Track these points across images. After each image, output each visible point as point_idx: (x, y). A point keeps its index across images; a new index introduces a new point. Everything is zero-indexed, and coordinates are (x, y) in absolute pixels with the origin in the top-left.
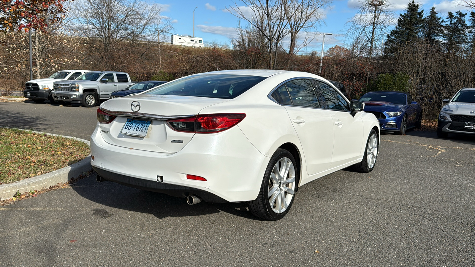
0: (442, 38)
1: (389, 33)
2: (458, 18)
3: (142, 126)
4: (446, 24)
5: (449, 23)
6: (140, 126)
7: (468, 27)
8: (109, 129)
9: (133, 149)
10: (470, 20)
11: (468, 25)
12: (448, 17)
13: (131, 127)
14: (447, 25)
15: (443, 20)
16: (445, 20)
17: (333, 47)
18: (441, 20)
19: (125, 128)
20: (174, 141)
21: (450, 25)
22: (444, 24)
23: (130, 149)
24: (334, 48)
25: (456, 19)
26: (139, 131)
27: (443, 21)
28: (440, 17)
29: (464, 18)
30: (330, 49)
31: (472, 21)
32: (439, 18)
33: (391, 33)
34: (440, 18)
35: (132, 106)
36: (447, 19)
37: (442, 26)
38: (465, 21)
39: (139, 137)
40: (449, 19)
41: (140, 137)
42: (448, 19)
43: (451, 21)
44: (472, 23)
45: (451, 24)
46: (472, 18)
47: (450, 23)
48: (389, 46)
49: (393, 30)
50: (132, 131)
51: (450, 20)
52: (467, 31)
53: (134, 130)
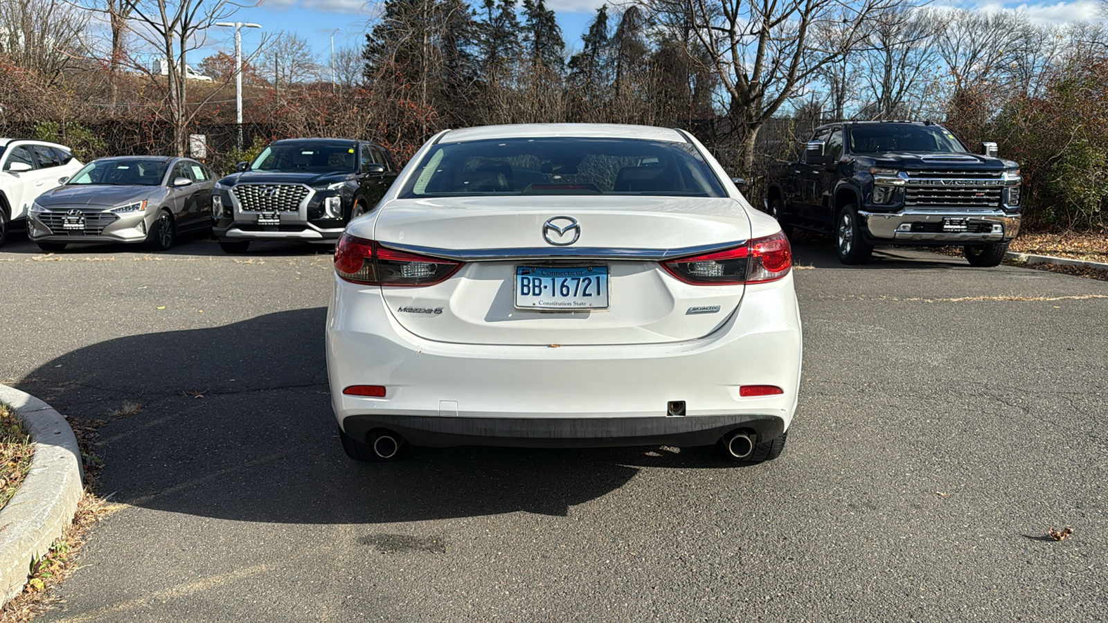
0: (476, 48)
1: (370, 31)
2: (503, 9)
3: (576, 281)
4: (482, 20)
5: (486, 17)
6: (571, 284)
7: (522, 30)
8: (448, 302)
9: (559, 346)
10: (524, 14)
11: (522, 25)
12: (484, 4)
13: (539, 287)
14: (484, 21)
15: (474, 10)
16: (479, 11)
17: (212, 57)
18: (470, 11)
19: (523, 293)
20: (693, 311)
21: (489, 22)
22: (476, 19)
23: (550, 346)
24: (214, 57)
25: (501, 11)
26: (575, 295)
27: (474, 13)
28: (468, 4)
29: (513, 9)
30: (206, 60)
31: (527, 16)
32: (466, 5)
33: (375, 31)
34: (469, 6)
35: (545, 232)
36: (482, 8)
37: (475, 22)
38: (515, 16)
39: (570, 312)
40: (486, 9)
41: (575, 312)
42: (484, 9)
43: (490, 14)
44: (528, 21)
45: (490, 19)
46: (526, 9)
47: (488, 17)
48: (373, 61)
49: (378, 26)
50: (545, 299)
51: (488, 11)
52: (521, 36)
53: (554, 295)
